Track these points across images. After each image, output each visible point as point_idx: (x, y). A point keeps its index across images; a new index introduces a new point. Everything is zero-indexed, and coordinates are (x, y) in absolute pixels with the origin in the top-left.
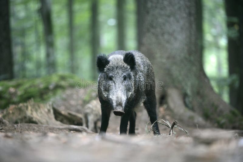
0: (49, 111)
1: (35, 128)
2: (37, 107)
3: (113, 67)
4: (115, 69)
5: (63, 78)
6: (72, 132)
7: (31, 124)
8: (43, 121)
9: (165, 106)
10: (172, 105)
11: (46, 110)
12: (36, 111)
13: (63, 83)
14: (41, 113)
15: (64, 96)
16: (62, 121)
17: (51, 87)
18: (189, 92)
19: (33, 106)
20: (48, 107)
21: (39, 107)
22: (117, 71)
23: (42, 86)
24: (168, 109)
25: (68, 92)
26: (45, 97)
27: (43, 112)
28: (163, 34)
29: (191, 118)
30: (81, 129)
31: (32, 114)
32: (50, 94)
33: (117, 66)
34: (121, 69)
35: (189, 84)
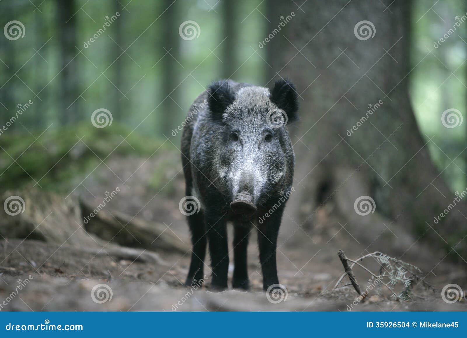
0: (72, 210)
1: (42, 250)
2: (44, 201)
3: (241, 111)
4: (247, 114)
5: (102, 134)
6: (124, 263)
7: (32, 242)
8: (58, 232)
9: (329, 207)
10: (343, 205)
11: (65, 208)
12: (43, 209)
13: (102, 145)
14: (53, 214)
15: (103, 174)
16: (99, 234)
17: (75, 152)
18: (383, 177)
19: (36, 199)
20: (70, 202)
21: (50, 201)
22: (249, 119)
23: (55, 150)
24: (336, 213)
25: (113, 165)
26: (61, 174)
27: (58, 213)
28: (330, 46)
29: (387, 236)
30: (143, 258)
31: (32, 216)
32: (73, 168)
33: (250, 108)
34: (259, 115)
35: (385, 159)
